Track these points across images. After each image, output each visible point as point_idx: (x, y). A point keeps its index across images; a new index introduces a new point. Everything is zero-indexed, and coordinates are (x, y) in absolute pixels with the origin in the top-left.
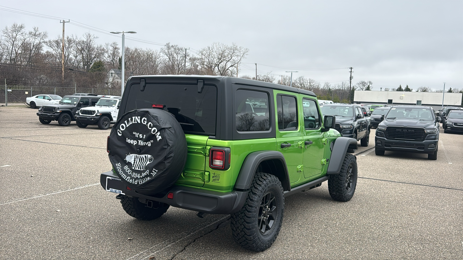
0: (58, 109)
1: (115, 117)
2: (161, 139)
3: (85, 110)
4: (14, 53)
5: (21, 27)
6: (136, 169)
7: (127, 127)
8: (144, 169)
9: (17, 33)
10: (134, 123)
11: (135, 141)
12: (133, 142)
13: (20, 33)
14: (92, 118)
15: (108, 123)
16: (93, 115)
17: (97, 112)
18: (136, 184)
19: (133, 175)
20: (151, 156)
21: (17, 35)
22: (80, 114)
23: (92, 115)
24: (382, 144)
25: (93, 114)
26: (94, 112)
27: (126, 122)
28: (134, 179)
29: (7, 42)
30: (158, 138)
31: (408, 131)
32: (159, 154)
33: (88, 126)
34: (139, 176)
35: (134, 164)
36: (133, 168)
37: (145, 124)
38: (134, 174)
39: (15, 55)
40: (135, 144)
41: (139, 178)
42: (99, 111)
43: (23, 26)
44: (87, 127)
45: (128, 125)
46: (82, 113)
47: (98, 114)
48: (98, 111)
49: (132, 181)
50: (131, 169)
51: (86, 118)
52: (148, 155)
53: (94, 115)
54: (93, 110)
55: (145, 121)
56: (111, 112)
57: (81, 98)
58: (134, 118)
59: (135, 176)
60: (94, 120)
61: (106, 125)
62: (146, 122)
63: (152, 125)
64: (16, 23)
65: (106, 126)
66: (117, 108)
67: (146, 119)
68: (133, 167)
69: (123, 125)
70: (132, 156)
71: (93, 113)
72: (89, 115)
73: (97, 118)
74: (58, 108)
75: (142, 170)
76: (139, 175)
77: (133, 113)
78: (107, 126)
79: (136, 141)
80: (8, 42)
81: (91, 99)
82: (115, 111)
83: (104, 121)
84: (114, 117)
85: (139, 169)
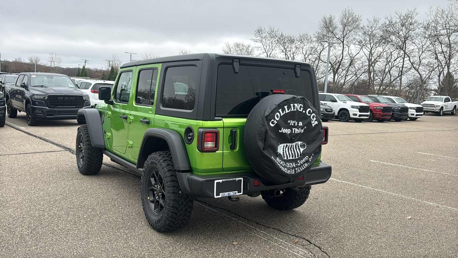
2: (317, 123)
6: (289, 158)
7: (281, 115)
8: (299, 156)
10: (293, 110)
11: (288, 130)
12: (287, 131)
18: (294, 173)
19: (288, 166)
20: (302, 142)
24: (43, 113)
27: (280, 110)
28: (291, 170)
30: (313, 123)
31: (69, 99)
32: (315, 139)
34: (295, 165)
35: (284, 155)
36: (286, 158)
37: (301, 111)
38: (288, 164)
40: (289, 133)
41: (295, 166)
45: (283, 113)
49: (290, 172)
50: (283, 160)
52: (299, 142)
55: (301, 108)
58: (292, 105)
59: (291, 166)
62: (303, 109)
63: (311, 111)
67: (302, 105)
68: (284, 157)
69: (278, 113)
70: (281, 146)
75: (297, 158)
76: (294, 163)
77: (291, 100)
79: (290, 130)
85: (294, 158)
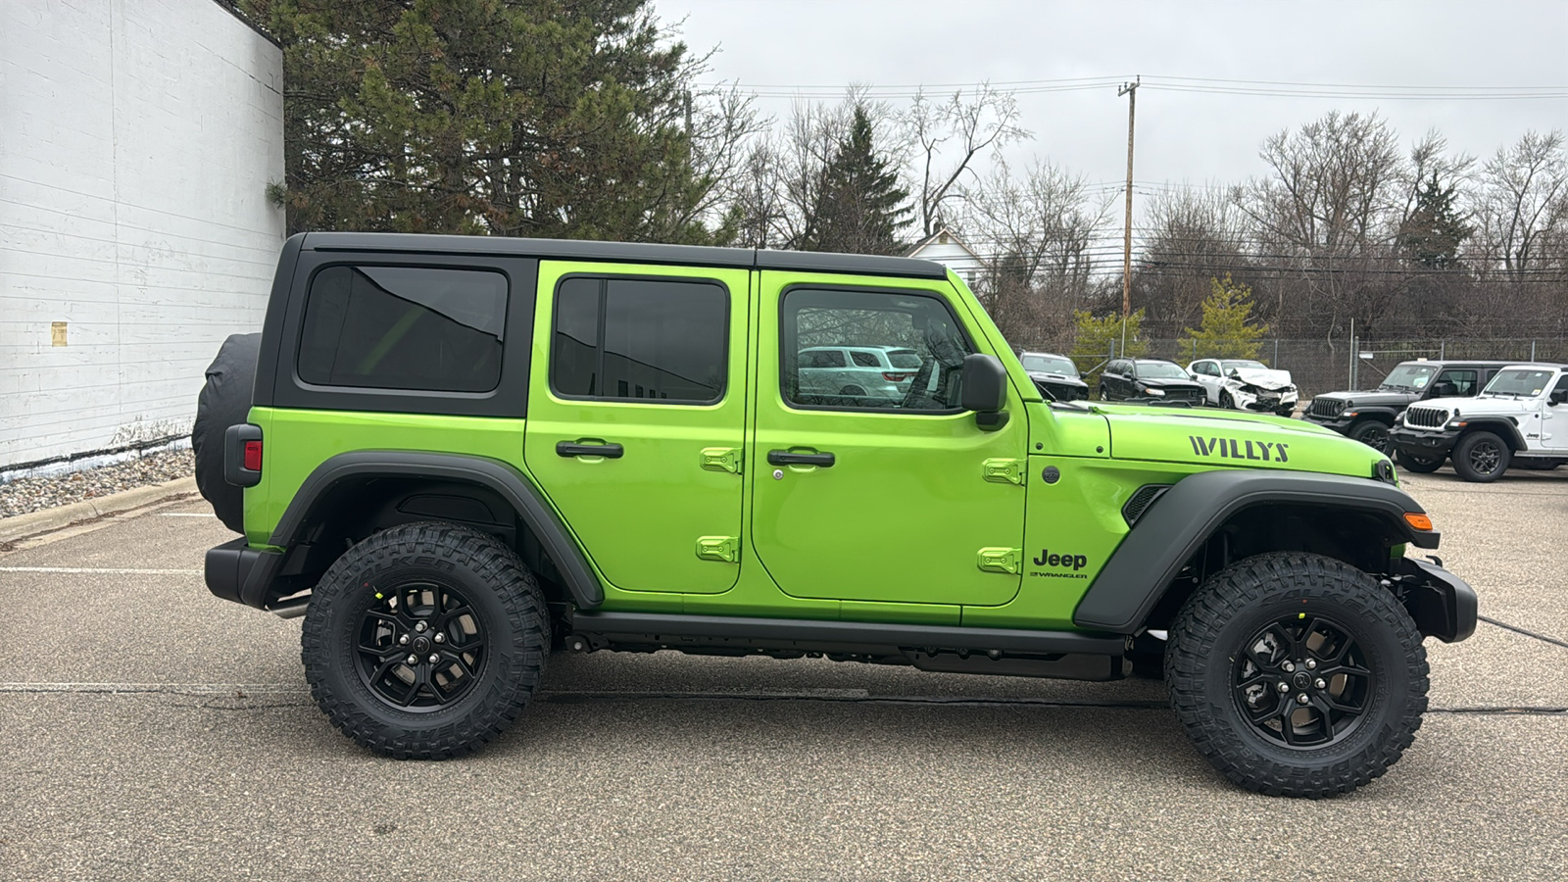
0: (1350, 407)
1: (1537, 436)
3: (1424, 408)
4: (1519, 233)
5: (1550, 143)
9: (1533, 165)
13: (1543, 163)
14: (1431, 439)
15: (1495, 460)
16: (1438, 429)
17: (1451, 415)
21: (1532, 170)
22: (1406, 424)
23: (1435, 426)
25: (1440, 425)
26: (1444, 414)
29: (1498, 202)
33: (1441, 468)
39: (1523, 239)
42: (1461, 414)
43: (1556, 137)
44: (1437, 471)
46: (1411, 422)
47: (1455, 424)
48: (1457, 411)
51: (1414, 436)
53: (1441, 428)
54: (1442, 410)
56: (1517, 418)
57: (1444, 367)
60: (1439, 445)
61: (1490, 465)
64: (1532, 132)
65: (1485, 470)
66: (1550, 400)
71: (1439, 419)
72: (1424, 427)
73: (1448, 439)
74: (1350, 402)
78: (1493, 469)
80: (1499, 199)
81: (1486, 370)
82: (1540, 414)
83: (1476, 450)
84: (1530, 435)
